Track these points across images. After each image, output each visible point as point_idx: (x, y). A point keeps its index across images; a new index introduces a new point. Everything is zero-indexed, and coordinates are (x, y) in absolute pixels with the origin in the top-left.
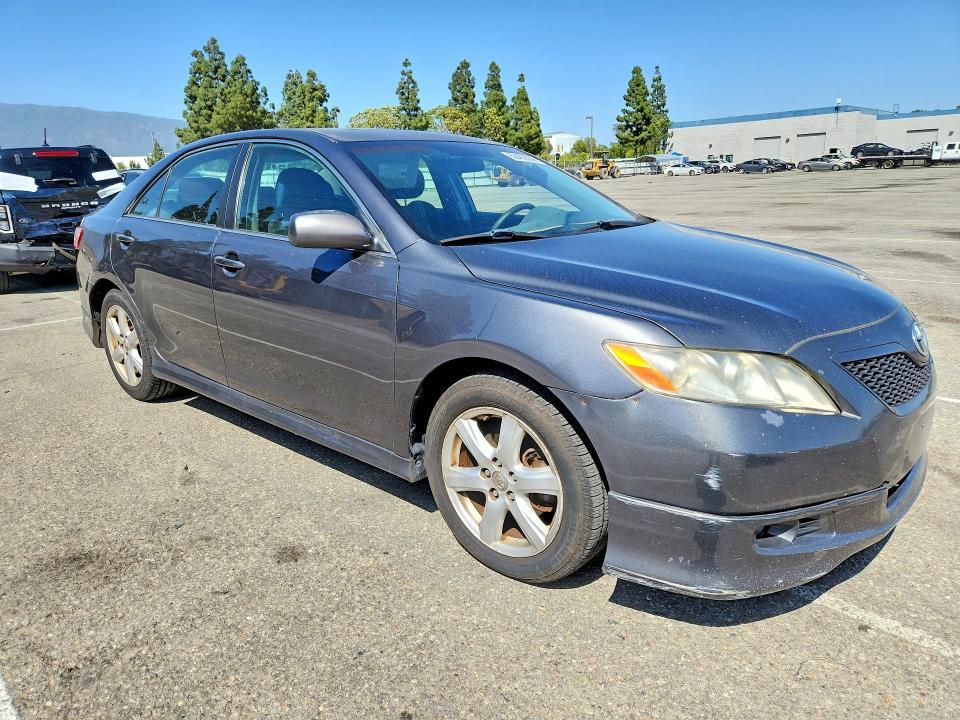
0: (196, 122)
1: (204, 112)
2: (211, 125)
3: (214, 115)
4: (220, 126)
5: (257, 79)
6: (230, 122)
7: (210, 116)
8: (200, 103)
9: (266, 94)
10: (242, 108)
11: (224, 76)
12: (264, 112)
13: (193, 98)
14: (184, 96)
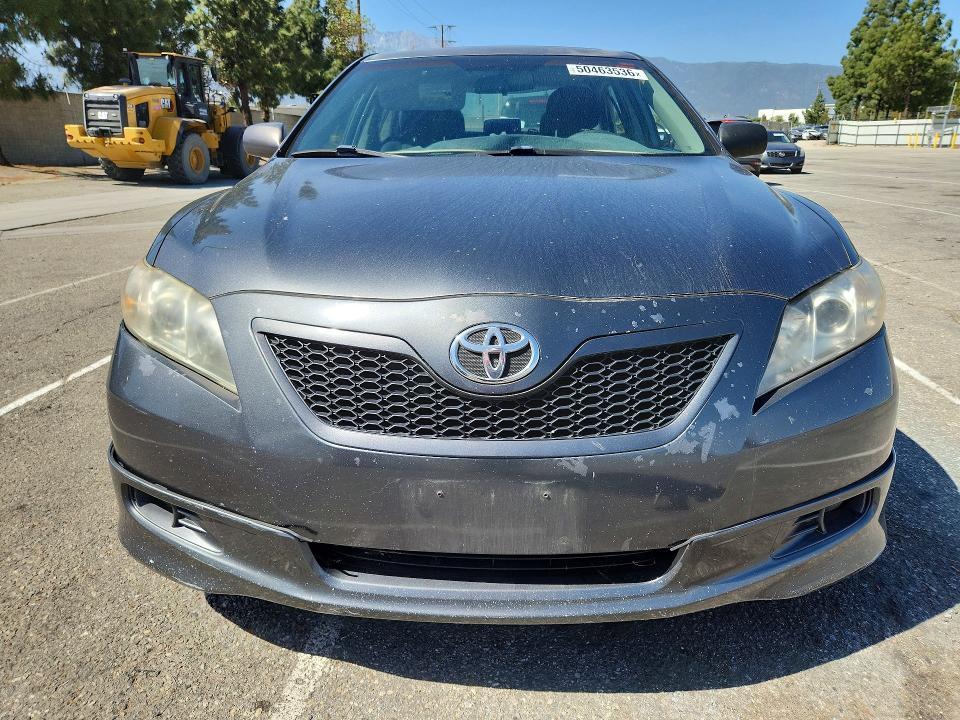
0: (852, 68)
1: (866, 54)
2: (868, 69)
3: (876, 59)
4: (878, 71)
5: (942, 12)
6: (891, 65)
7: (870, 60)
8: (864, 45)
9: (950, 29)
10: (911, 49)
11: (902, 12)
12: (939, 52)
13: (857, 41)
14: (848, 39)
